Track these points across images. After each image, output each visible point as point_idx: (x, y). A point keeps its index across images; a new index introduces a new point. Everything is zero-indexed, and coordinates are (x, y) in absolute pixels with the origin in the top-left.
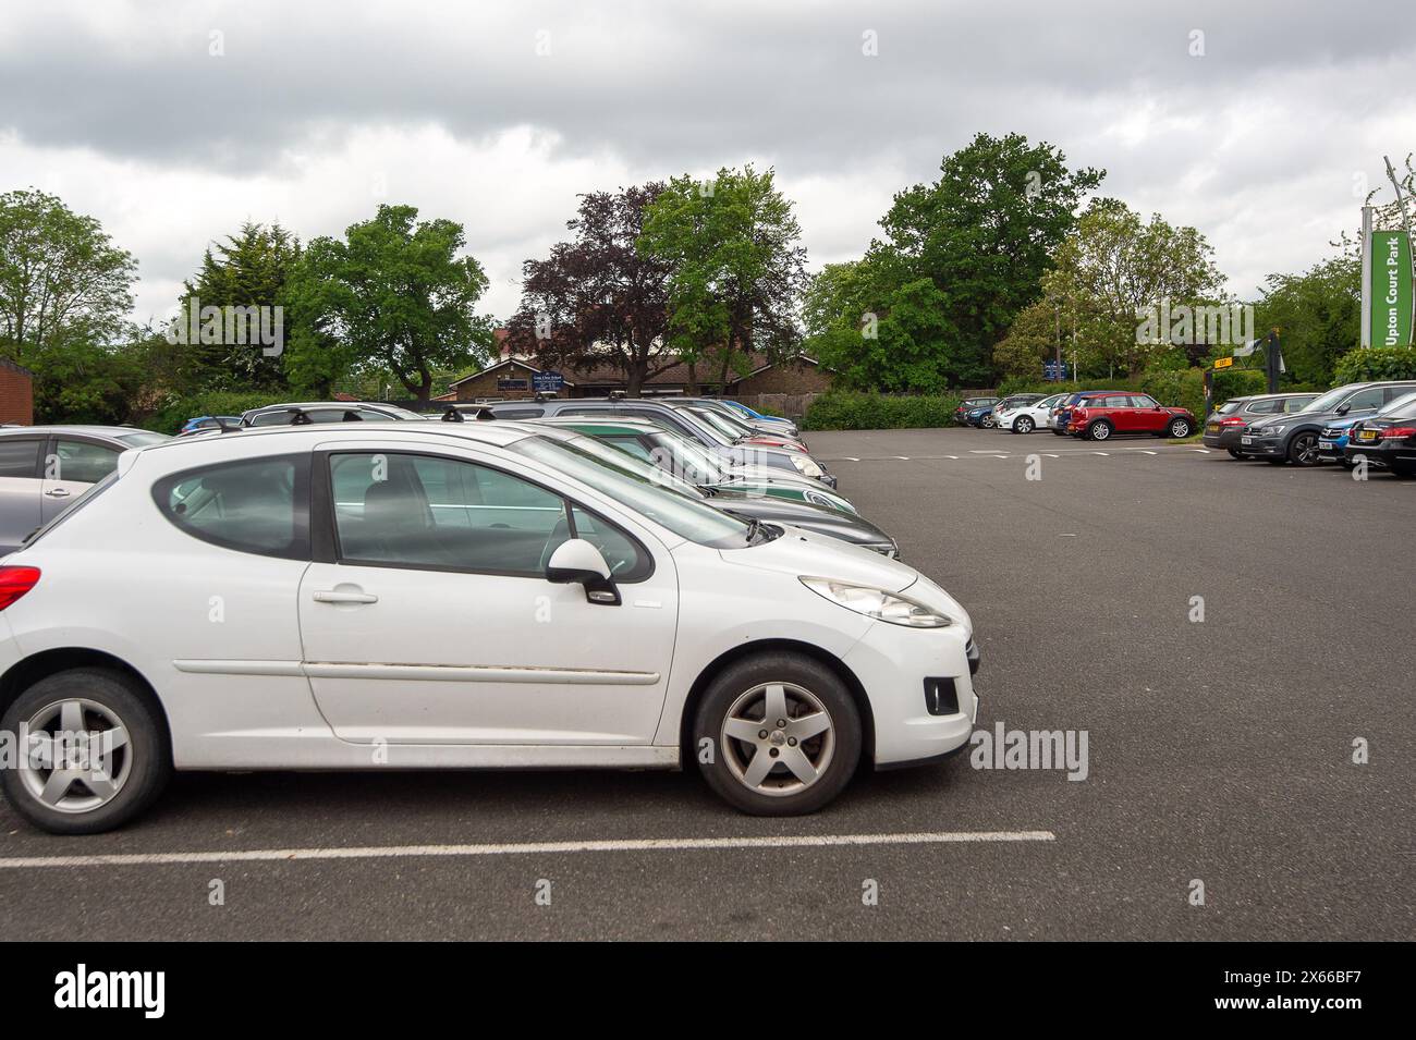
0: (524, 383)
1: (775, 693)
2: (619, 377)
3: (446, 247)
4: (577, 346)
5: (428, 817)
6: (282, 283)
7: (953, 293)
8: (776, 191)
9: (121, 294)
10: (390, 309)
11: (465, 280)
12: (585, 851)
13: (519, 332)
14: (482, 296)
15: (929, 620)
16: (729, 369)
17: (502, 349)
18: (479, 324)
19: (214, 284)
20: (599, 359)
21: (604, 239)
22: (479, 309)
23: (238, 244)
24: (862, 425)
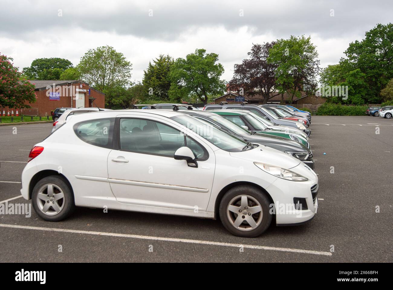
0: (234, 99)
1: (244, 198)
2: (261, 99)
3: (213, 61)
4: (249, 89)
5: (143, 226)
6: (169, 71)
7: (367, 74)
8: (311, 43)
9: (128, 74)
10: (197, 78)
11: (218, 70)
12: (180, 242)
13: (233, 85)
14: (222, 75)
15: (300, 178)
16: (294, 96)
17: (227, 89)
18: (221, 82)
19: (151, 71)
20: (255, 93)
21: (258, 58)
22: (221, 78)
23: (158, 60)
24: (335, 114)
